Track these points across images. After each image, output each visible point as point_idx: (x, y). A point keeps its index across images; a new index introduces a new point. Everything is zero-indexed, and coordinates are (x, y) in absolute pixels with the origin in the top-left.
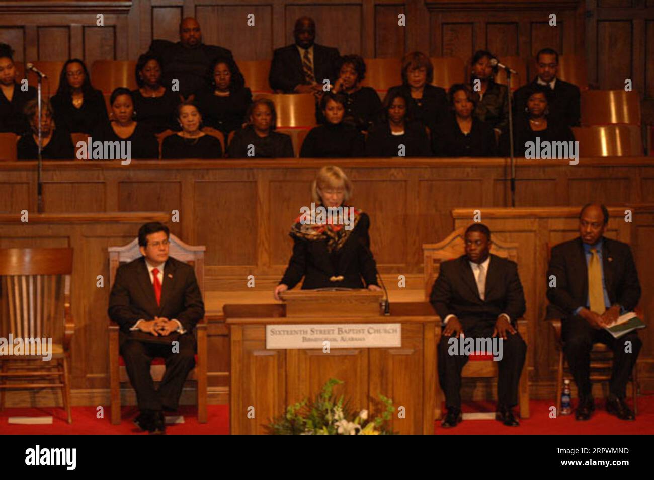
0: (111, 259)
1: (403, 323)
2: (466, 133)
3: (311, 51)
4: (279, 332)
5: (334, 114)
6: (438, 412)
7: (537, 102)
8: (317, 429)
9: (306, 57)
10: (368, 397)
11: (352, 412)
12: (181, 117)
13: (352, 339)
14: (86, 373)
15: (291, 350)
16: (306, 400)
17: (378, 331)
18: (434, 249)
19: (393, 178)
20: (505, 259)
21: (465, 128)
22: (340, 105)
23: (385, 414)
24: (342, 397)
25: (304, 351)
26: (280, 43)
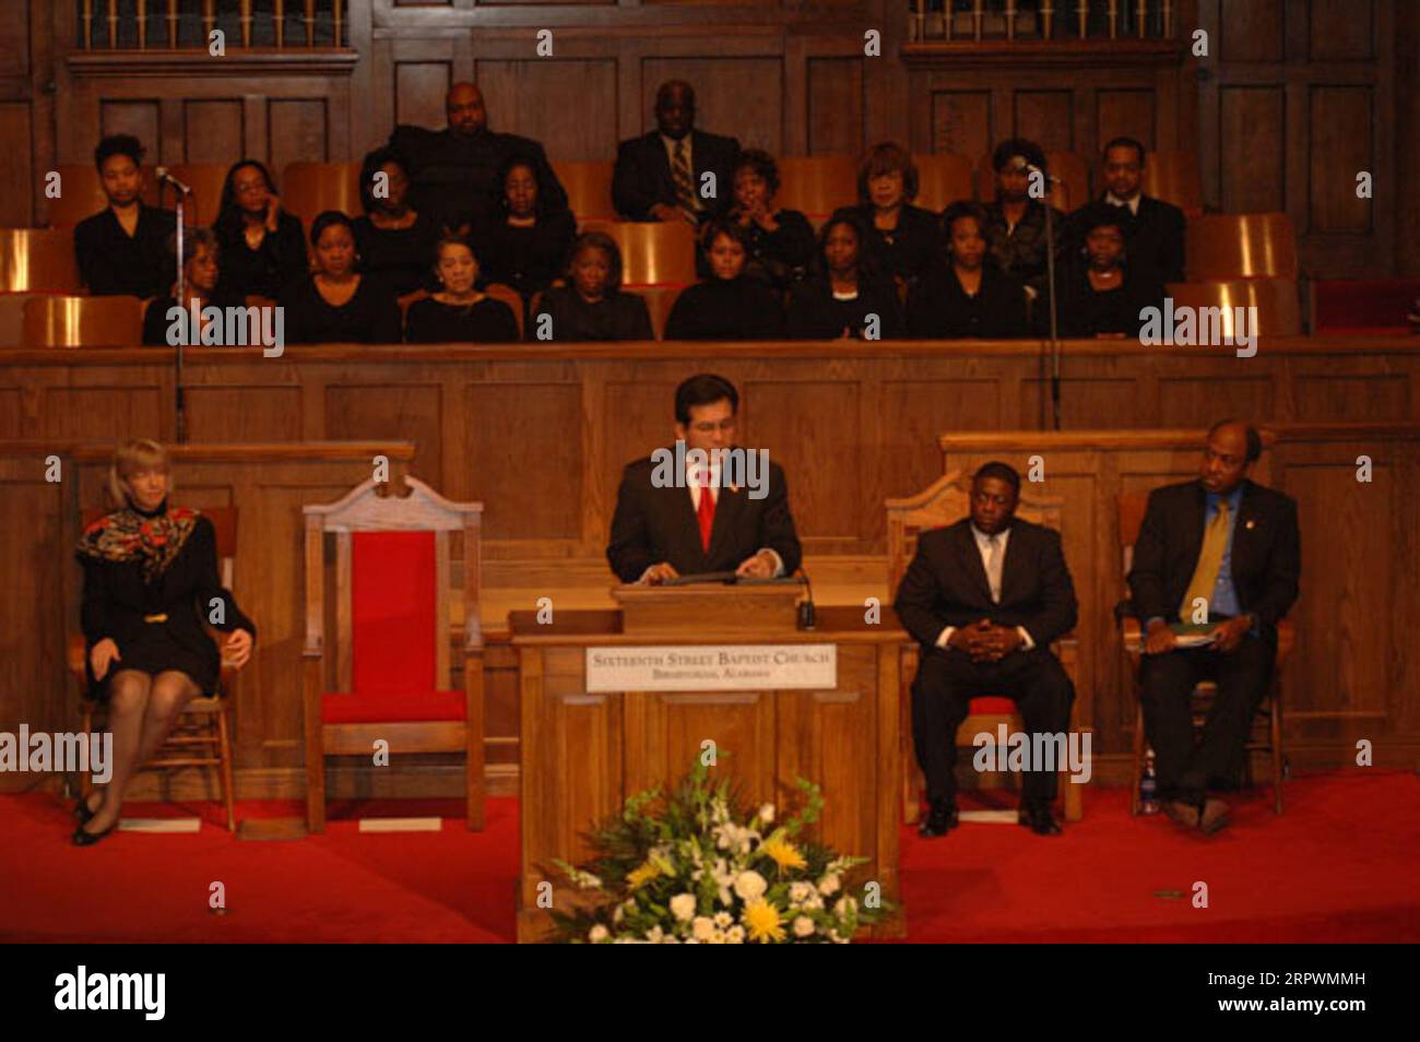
0: (309, 526)
1: (839, 644)
2: (971, 292)
3: (687, 143)
4: (610, 659)
5: (725, 261)
6: (912, 810)
7: (1105, 242)
8: (680, 841)
9: (678, 154)
10: (776, 781)
11: (747, 808)
12: (442, 266)
13: (746, 674)
14: (265, 738)
15: (633, 694)
16: (660, 786)
17: (793, 659)
18: (905, 509)
19: (834, 378)
20: (1038, 527)
21: (970, 285)
22: (738, 246)
23: (806, 812)
24: (726, 783)
25: (658, 696)
26: (631, 129)
